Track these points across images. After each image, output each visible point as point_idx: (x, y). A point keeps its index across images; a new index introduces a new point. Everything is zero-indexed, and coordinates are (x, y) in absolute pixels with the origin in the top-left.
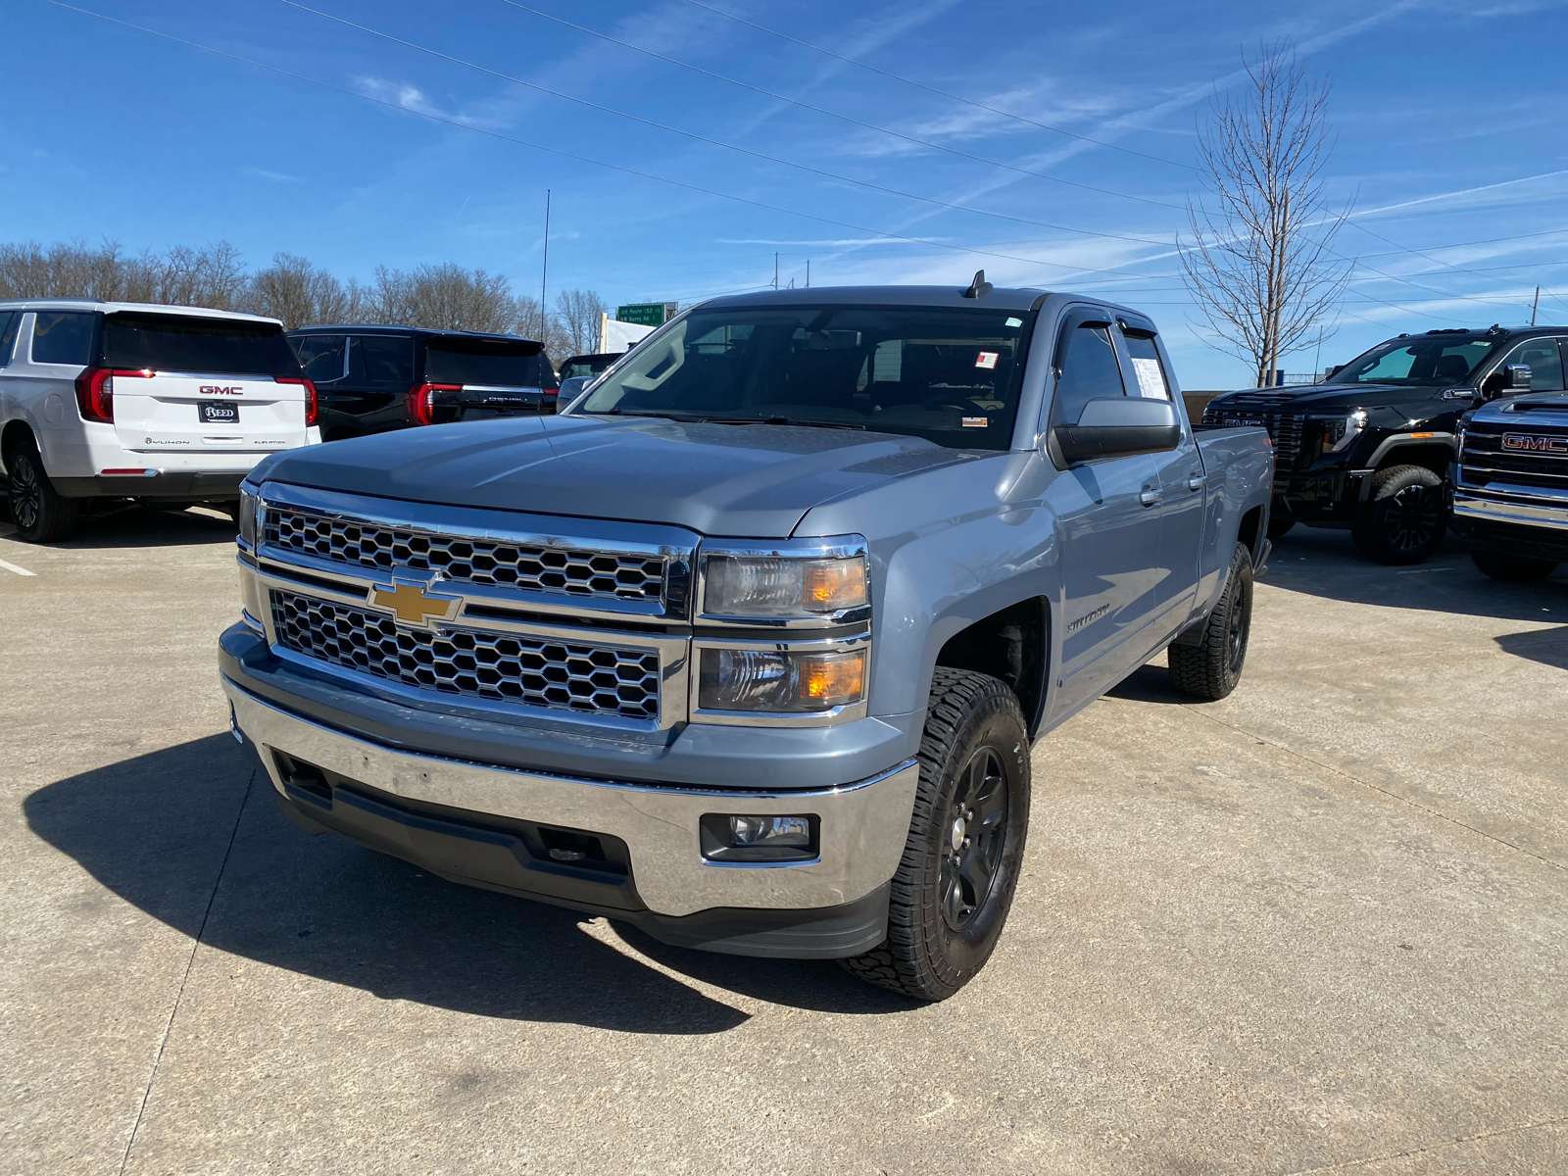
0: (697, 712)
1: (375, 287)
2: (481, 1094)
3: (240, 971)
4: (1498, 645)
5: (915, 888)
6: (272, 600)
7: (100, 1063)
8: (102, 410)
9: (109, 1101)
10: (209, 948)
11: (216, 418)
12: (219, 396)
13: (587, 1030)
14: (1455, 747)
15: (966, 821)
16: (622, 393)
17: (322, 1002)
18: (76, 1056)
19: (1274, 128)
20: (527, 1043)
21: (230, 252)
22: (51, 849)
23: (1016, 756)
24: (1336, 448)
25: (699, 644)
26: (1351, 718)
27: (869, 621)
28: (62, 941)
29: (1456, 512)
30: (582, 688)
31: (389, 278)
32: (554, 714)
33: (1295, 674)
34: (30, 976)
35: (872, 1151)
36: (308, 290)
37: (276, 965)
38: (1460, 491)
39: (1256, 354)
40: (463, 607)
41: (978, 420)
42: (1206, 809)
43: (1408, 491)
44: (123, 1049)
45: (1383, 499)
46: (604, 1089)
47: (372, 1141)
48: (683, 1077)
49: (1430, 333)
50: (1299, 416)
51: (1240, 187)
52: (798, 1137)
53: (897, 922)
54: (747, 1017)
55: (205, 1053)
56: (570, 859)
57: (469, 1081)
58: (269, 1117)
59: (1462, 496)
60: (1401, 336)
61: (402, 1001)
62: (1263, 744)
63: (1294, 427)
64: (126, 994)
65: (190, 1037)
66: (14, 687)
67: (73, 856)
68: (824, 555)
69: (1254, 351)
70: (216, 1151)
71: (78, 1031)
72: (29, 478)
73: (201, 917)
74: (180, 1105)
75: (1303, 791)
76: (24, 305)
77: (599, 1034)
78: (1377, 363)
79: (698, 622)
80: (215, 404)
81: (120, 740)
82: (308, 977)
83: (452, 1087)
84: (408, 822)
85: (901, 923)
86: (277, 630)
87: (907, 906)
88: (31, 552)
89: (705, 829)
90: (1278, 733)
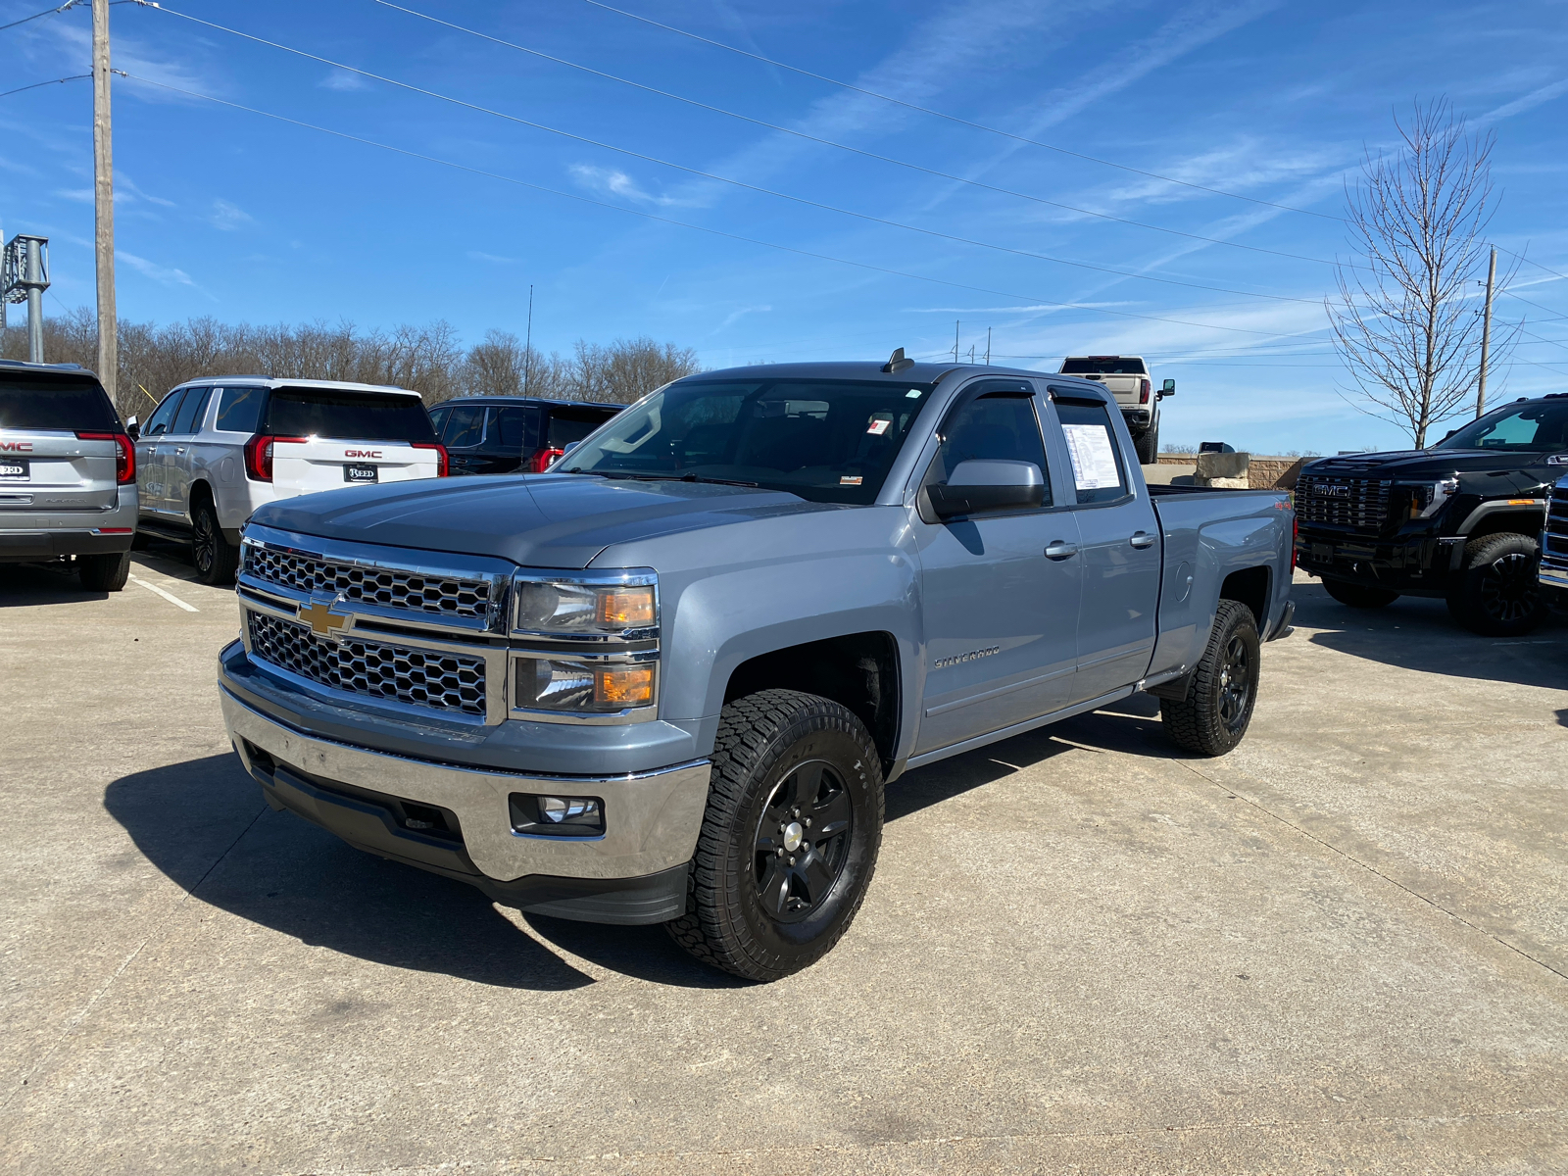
0: (514, 709)
1: (575, 360)
2: (347, 1016)
3: (210, 917)
4: (1556, 718)
5: (717, 873)
6: (249, 618)
7: (77, 971)
8: (262, 470)
9: (72, 997)
10: (195, 899)
11: (359, 478)
12: (361, 459)
13: (455, 980)
14: (1434, 811)
15: (804, 827)
16: (601, 456)
17: (261, 944)
18: (62, 965)
19: (1430, 188)
20: (403, 985)
21: (447, 329)
22: (113, 820)
23: (857, 773)
24: (1424, 515)
25: (515, 653)
26: (1342, 778)
27: (658, 639)
28: (91, 886)
29: (1541, 580)
30: (435, 689)
31: (588, 352)
32: (418, 709)
33: (1312, 735)
34: (55, 909)
35: (634, 1085)
36: (516, 362)
37: (238, 914)
38: (1546, 560)
39: (1413, 419)
40: (353, 622)
41: (855, 478)
42: (1132, 851)
43: (1508, 560)
44: (99, 963)
45: (1478, 568)
46: (444, 1022)
47: (247, 1040)
48: (513, 1020)
49: (1548, 397)
50: (1386, 482)
51: (1393, 249)
52: (580, 1069)
53: (702, 902)
54: (593, 981)
55: (156, 971)
56: (418, 827)
57: (342, 1008)
58: (181, 1017)
59: (1547, 564)
60: (1519, 400)
61: (322, 948)
62: (1233, 798)
63: (1381, 493)
64: (119, 926)
65: (151, 959)
66: (142, 698)
67: (126, 827)
68: (622, 582)
69: (1410, 415)
70: (131, 1036)
71: (73, 948)
72: (208, 530)
73: (200, 877)
74: (120, 1004)
75: (1243, 841)
76: (215, 382)
77: (464, 982)
78: (1493, 428)
79: (512, 636)
80: (358, 466)
81: (204, 743)
82: (259, 925)
83: (327, 1009)
84: (317, 796)
85: (706, 903)
86: (253, 642)
87: (710, 888)
88: (203, 592)
89: (513, 805)
90: (1255, 789)
